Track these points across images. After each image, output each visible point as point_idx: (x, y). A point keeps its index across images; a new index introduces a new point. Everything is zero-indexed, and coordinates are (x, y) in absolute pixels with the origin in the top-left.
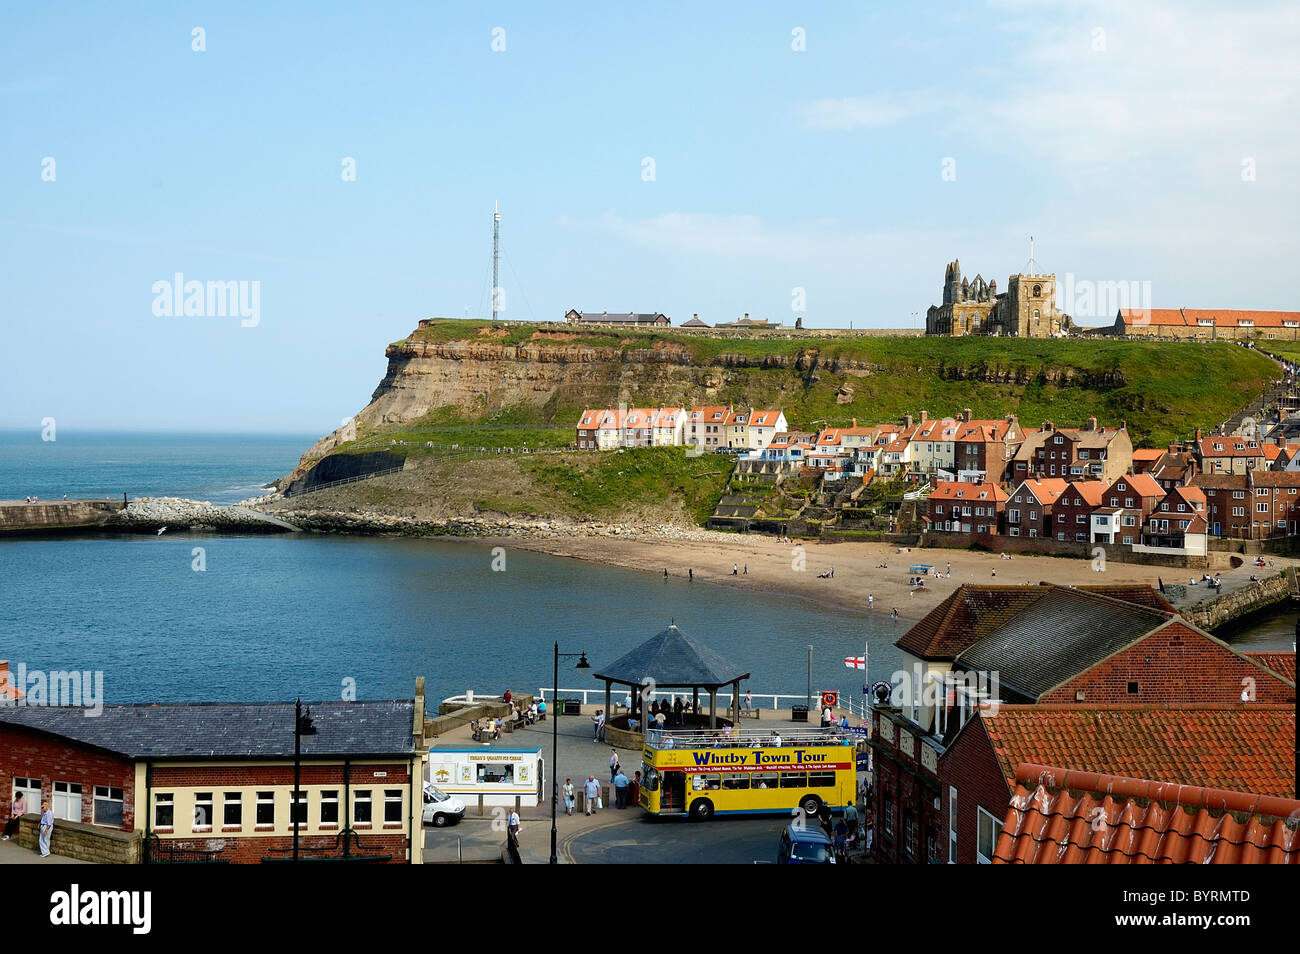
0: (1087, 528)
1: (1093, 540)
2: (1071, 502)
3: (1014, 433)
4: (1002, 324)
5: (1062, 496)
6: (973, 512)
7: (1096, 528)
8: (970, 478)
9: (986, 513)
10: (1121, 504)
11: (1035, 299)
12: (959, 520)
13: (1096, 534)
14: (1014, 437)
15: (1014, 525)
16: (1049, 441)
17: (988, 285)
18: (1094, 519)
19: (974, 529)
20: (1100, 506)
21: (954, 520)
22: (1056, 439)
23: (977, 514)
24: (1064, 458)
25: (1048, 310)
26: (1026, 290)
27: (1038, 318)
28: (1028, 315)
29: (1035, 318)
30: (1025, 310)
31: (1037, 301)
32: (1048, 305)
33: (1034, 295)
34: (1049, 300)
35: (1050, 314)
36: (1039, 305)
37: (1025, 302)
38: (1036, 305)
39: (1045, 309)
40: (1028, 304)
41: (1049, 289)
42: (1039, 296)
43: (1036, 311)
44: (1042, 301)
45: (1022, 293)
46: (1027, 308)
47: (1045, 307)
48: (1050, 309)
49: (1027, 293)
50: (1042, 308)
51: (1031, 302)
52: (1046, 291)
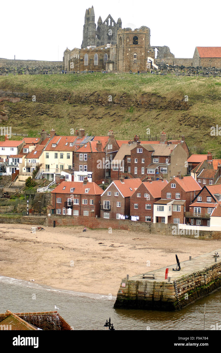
0: (151, 213)
1: (155, 221)
2: (142, 195)
3: (111, 145)
4: (113, 63)
5: (137, 192)
6: (81, 202)
7: (157, 213)
8: (81, 177)
9: (89, 203)
10: (173, 197)
11: (134, 46)
12: (72, 208)
13: (157, 217)
14: (111, 148)
15: (106, 211)
16: (134, 151)
17: (116, 22)
18: (155, 207)
19: (81, 214)
20: (160, 198)
21: (69, 207)
22: (138, 149)
23: (83, 203)
24: (143, 162)
25: (143, 54)
26: (128, 40)
27: (136, 59)
28: (130, 57)
29: (134, 59)
30: (128, 54)
31: (136, 47)
32: (143, 49)
33: (134, 43)
34: (143, 46)
35: (144, 56)
36: (137, 50)
37: (128, 48)
38: (135, 50)
39: (141, 53)
40: (129, 49)
41: (143, 39)
42: (137, 43)
43: (135, 54)
44: (139, 47)
45: (125, 42)
46: (129, 52)
47: (141, 51)
48: (144, 53)
49: (129, 42)
50: (139, 52)
51: (132, 48)
52: (141, 40)
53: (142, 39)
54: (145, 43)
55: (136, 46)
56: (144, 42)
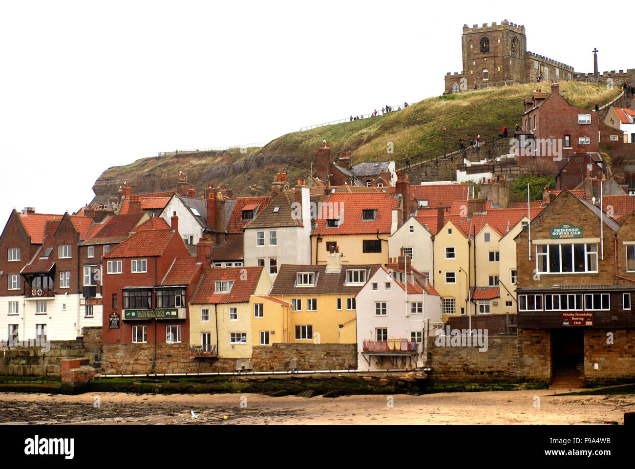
11: (482, 55)
25: (499, 68)
26: (472, 46)
27: (488, 79)
28: (476, 77)
29: (484, 80)
30: (472, 71)
31: (485, 58)
32: (498, 61)
33: (481, 51)
34: (499, 55)
35: (502, 72)
36: (487, 63)
37: (471, 61)
38: (483, 63)
39: (495, 67)
40: (474, 63)
41: (499, 40)
42: (488, 50)
43: (485, 71)
44: (490, 57)
45: (466, 49)
46: (474, 68)
47: (495, 64)
48: (502, 66)
49: (473, 49)
50: (492, 66)
51: (478, 60)
52: (495, 44)
53: (496, 42)
54: (503, 49)
55: (485, 56)
56: (501, 47)
